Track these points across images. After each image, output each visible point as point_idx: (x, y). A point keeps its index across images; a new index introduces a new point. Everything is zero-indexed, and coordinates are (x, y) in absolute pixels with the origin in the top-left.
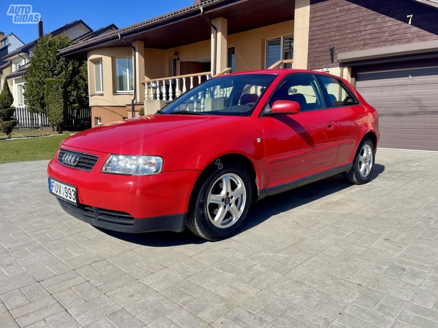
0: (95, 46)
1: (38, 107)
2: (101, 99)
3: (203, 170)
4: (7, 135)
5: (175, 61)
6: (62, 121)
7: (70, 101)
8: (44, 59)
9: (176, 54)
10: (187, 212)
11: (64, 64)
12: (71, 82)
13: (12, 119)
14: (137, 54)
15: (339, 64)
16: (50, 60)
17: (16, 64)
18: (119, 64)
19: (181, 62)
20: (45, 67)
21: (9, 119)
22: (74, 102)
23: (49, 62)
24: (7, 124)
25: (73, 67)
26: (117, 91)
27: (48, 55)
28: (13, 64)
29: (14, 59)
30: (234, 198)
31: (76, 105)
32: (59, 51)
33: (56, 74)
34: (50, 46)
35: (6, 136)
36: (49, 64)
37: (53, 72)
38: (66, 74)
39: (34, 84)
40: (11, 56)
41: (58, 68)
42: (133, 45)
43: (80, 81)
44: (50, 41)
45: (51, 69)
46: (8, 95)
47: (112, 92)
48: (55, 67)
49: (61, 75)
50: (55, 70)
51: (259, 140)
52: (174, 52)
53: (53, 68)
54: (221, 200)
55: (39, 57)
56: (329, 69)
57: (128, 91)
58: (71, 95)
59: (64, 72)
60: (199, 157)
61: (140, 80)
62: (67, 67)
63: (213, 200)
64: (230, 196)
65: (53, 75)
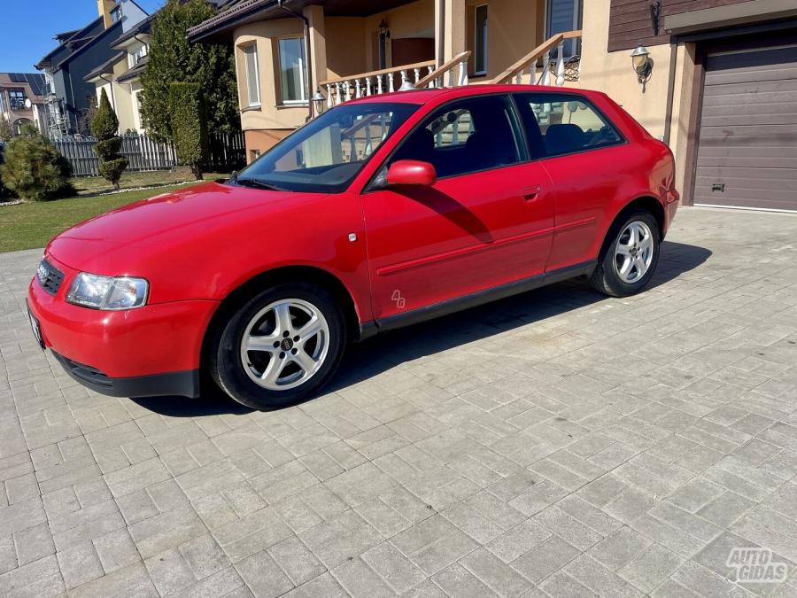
0: (243, 20)
1: (163, 132)
2: (258, 117)
3: (223, 298)
4: (113, 183)
5: (383, 37)
6: (199, 157)
7: (215, 120)
8: (169, 46)
9: (385, 24)
10: (198, 367)
11: (202, 53)
12: (215, 85)
13: (119, 156)
14: (311, 29)
15: (669, 38)
16: (178, 47)
17: (133, 54)
18: (286, 50)
19: (392, 40)
20: (170, 60)
21: (113, 157)
22: (223, 122)
23: (177, 50)
24: (111, 165)
25: (218, 58)
26: (284, 102)
27: (174, 38)
28: (129, 55)
29: (130, 45)
30: (301, 340)
31: (227, 126)
32: (189, 32)
33: (189, 73)
34: (177, 22)
35: (111, 186)
36: (178, 55)
37: (184, 68)
38: (206, 71)
39: (156, 92)
40: (123, 41)
41: (193, 61)
42: (304, 15)
43: (230, 82)
44: (177, 13)
45: (181, 64)
46: (110, 115)
47: (275, 104)
48: (188, 58)
49: (198, 73)
50: (187, 66)
51: (352, 237)
52: (380, 22)
53: (184, 62)
54: (272, 344)
55: (160, 42)
56: (649, 49)
57: (303, 100)
58: (216, 108)
59: (202, 68)
60: (217, 275)
61: (318, 81)
62: (207, 59)
63: (253, 346)
64: (292, 336)
65: (186, 73)
